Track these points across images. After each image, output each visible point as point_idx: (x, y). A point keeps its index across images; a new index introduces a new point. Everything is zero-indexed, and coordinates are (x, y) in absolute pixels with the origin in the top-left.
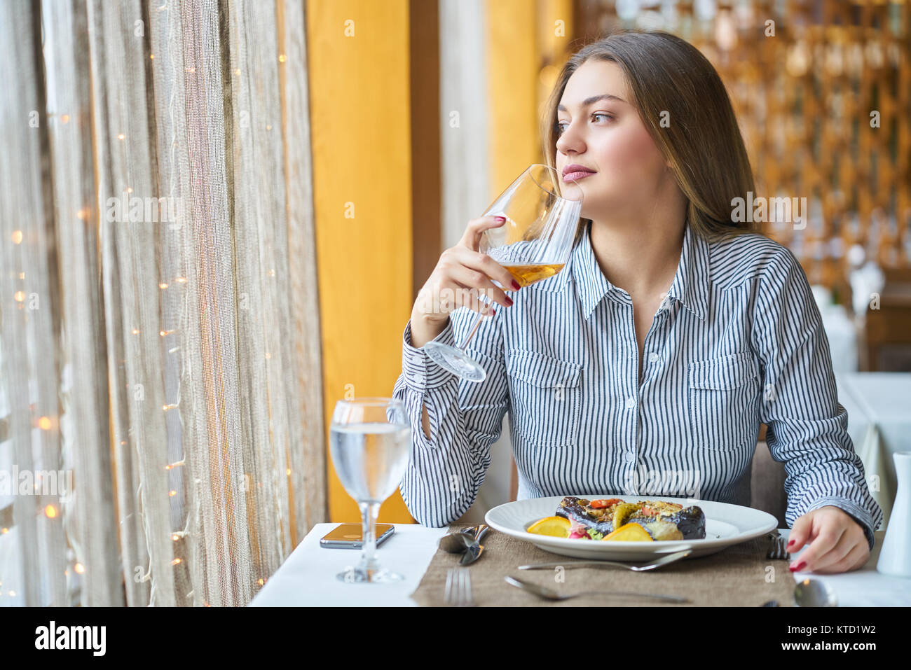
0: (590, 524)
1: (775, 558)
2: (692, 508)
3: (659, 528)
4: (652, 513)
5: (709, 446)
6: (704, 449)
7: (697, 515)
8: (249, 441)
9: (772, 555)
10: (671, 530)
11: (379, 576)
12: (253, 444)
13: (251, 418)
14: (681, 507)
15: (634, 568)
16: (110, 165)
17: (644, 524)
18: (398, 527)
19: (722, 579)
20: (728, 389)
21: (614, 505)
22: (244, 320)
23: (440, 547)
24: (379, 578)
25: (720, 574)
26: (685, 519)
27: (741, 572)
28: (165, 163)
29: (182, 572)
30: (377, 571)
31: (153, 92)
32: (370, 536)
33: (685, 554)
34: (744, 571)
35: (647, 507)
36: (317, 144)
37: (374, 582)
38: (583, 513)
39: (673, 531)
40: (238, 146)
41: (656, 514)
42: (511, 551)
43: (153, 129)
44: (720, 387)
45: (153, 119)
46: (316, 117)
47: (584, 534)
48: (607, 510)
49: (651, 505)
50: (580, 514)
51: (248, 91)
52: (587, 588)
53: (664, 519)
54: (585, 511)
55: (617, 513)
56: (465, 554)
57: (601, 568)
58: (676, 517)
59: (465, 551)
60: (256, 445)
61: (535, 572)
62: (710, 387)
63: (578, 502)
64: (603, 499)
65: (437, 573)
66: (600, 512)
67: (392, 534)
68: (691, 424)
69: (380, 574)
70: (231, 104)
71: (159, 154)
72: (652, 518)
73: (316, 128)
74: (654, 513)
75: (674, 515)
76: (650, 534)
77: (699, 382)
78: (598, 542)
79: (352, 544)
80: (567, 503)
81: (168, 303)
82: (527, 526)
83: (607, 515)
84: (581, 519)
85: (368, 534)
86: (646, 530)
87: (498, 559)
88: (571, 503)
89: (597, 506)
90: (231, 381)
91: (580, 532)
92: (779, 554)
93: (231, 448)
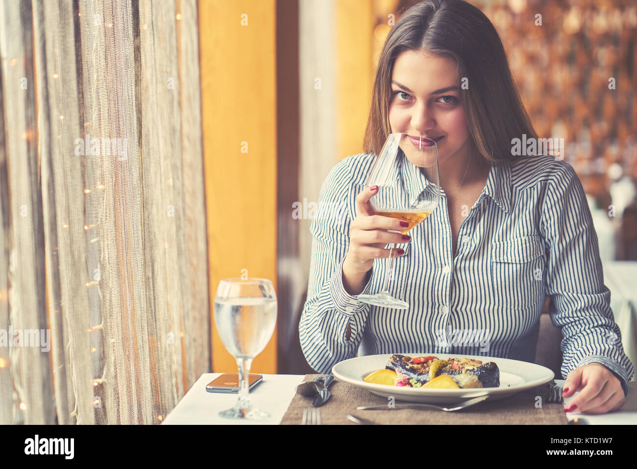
0: (412, 375)
1: (552, 402)
2: (490, 364)
3: (464, 378)
4: (459, 367)
5: (507, 305)
7: (493, 369)
8: (152, 311)
9: (550, 399)
10: (473, 381)
11: (251, 414)
12: (155, 313)
13: (154, 293)
14: (481, 362)
15: (445, 409)
16: (47, 98)
17: (453, 376)
18: (265, 377)
21: (430, 361)
22: (148, 217)
23: (297, 392)
25: (510, 414)
26: (484, 372)
27: (526, 412)
28: (89, 97)
29: (101, 410)
31: (80, 42)
32: (245, 384)
33: (484, 398)
35: (456, 363)
36: (205, 83)
37: (247, 419)
38: (407, 367)
39: (475, 381)
40: (145, 84)
41: (462, 368)
42: (352, 396)
43: (80, 71)
44: (515, 261)
45: (80, 63)
46: (204, 61)
47: (407, 383)
48: (425, 364)
49: (458, 361)
50: (404, 368)
51: (152, 41)
52: (409, 423)
53: (468, 372)
54: (408, 365)
55: (432, 368)
56: (316, 399)
57: (420, 409)
58: (477, 371)
59: (316, 396)
60: (157, 313)
61: (370, 412)
62: (508, 260)
63: (403, 358)
65: (295, 412)
66: (419, 366)
67: (261, 382)
68: (493, 288)
69: (252, 412)
70: (140, 51)
71: (84, 90)
72: (459, 371)
73: (204, 70)
74: (461, 366)
75: (476, 369)
76: (457, 383)
77: (500, 257)
78: (418, 389)
79: (230, 389)
80: (395, 359)
81: (91, 205)
82: (364, 376)
83: (424, 368)
84: (405, 371)
85: (243, 382)
86: (454, 380)
87: (342, 401)
88: (398, 359)
89: (418, 362)
90: (139, 264)
91: (404, 381)
92: (555, 399)
93: (138, 316)
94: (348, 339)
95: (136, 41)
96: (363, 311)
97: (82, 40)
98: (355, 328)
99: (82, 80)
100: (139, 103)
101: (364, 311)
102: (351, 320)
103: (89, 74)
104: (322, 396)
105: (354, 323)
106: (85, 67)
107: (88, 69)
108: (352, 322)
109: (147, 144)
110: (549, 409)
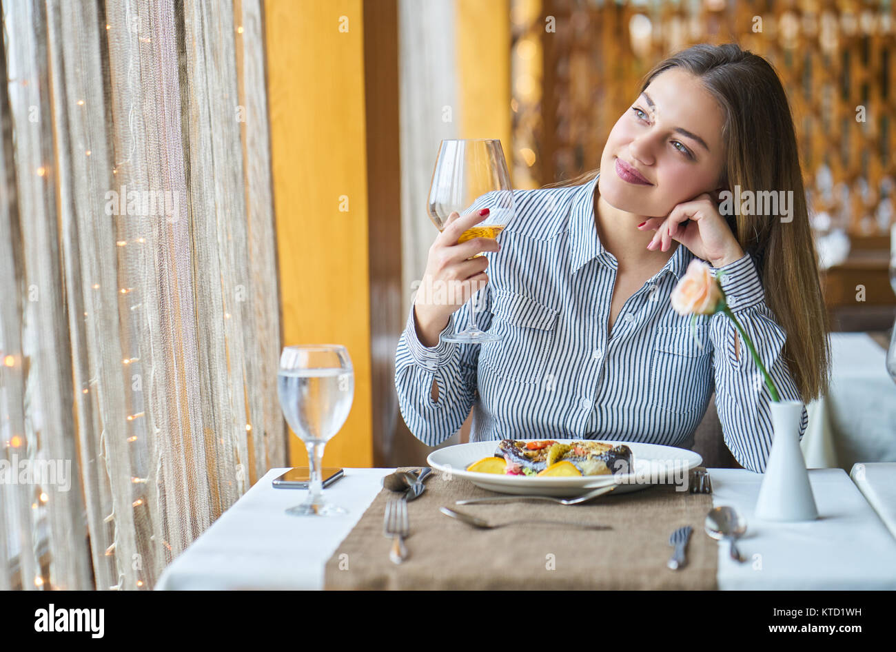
0: (526, 463)
1: (698, 492)
2: (621, 447)
3: (589, 465)
4: (584, 452)
5: (662, 406)
6: (657, 407)
7: (625, 454)
8: (207, 393)
9: (695, 489)
10: (600, 468)
11: (325, 510)
12: (212, 396)
13: (210, 371)
14: (611, 446)
15: (564, 502)
16: (67, 125)
17: (575, 463)
18: (346, 471)
19: (645, 510)
20: (690, 356)
21: (549, 446)
22: (202, 278)
23: (384, 487)
24: (326, 512)
25: (644, 506)
26: (614, 457)
27: (664, 504)
28: (121, 127)
29: (143, 510)
30: (322, 506)
31: (109, 60)
32: (316, 475)
33: (612, 488)
34: (667, 503)
35: (579, 447)
36: (274, 115)
37: (319, 515)
38: (520, 454)
39: (603, 469)
40: (194, 113)
41: (587, 453)
42: (452, 490)
43: (109, 95)
44: (683, 353)
45: (109, 85)
46: (272, 88)
47: (520, 471)
48: (542, 450)
49: (583, 445)
50: (516, 454)
51: (203, 60)
52: (516, 518)
53: (594, 457)
54: (521, 452)
55: (551, 453)
56: (407, 492)
57: (534, 502)
58: (606, 455)
59: (408, 489)
60: (215, 397)
61: (471, 506)
62: (673, 351)
63: (516, 444)
64: (539, 442)
65: (380, 507)
66: (535, 452)
67: (342, 477)
68: (649, 382)
69: (326, 508)
70: (186, 72)
71: (115, 118)
72: (583, 457)
73: (273, 99)
74: (586, 452)
75: (604, 454)
76: (581, 471)
77: (664, 345)
78: (530, 478)
79: (302, 485)
80: (505, 445)
81: (126, 258)
82: (467, 467)
83: (542, 455)
84: (518, 460)
85: (314, 473)
86: (578, 468)
87: (438, 496)
88: (509, 445)
89: (533, 448)
90: (190, 335)
91: (515, 470)
92: (701, 488)
93: (189, 399)
94: (436, 401)
95: (181, 59)
96: (450, 363)
97: (111, 58)
98: (443, 386)
99: (111, 106)
100: (186, 136)
101: (451, 365)
102: (436, 376)
103: (120, 99)
104: (415, 491)
105: (442, 380)
106: (115, 91)
107: (119, 92)
108: (437, 379)
109: (198, 187)
110: (693, 500)
